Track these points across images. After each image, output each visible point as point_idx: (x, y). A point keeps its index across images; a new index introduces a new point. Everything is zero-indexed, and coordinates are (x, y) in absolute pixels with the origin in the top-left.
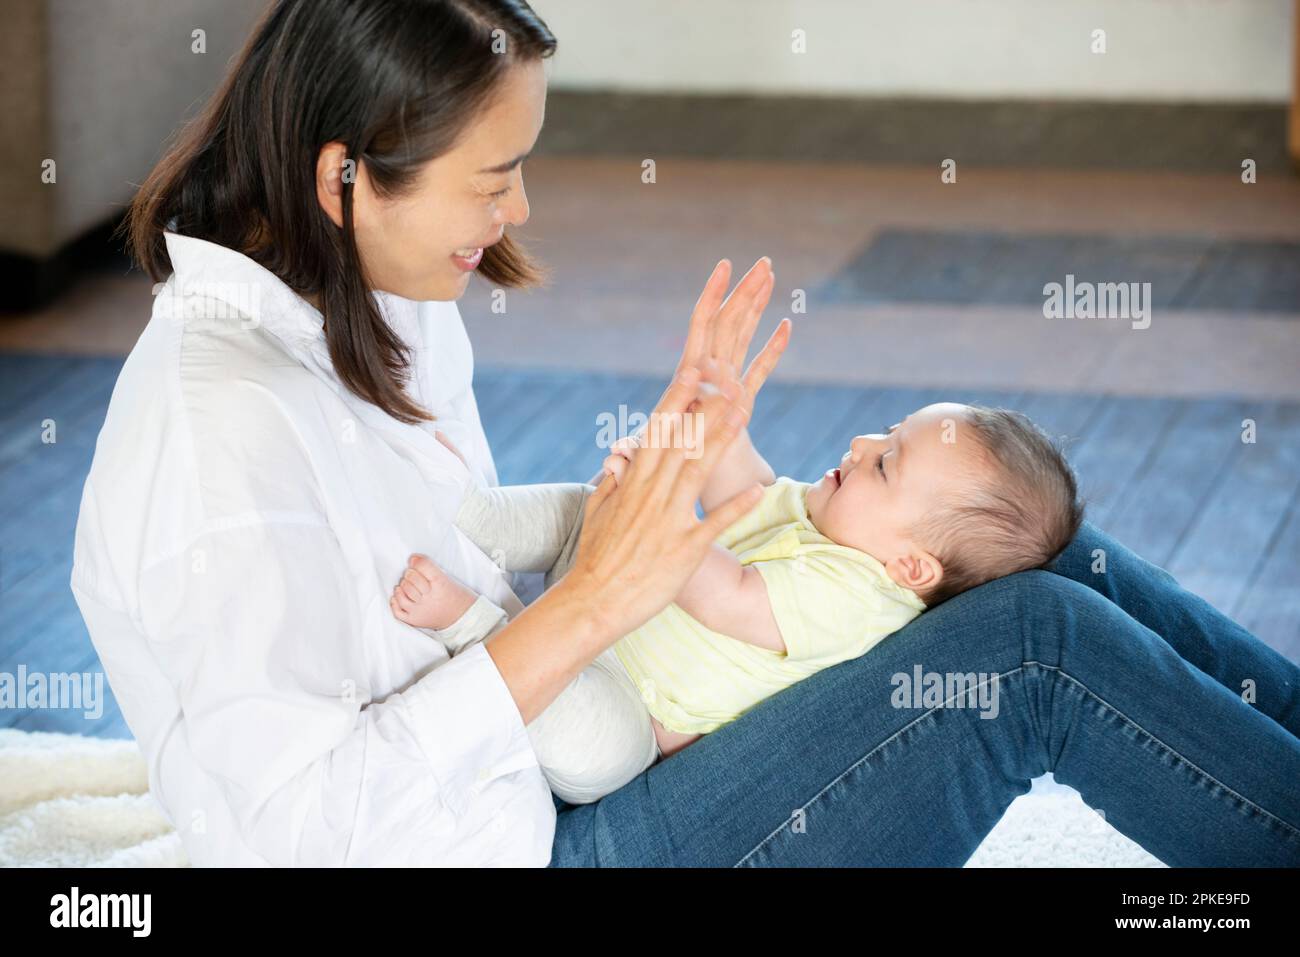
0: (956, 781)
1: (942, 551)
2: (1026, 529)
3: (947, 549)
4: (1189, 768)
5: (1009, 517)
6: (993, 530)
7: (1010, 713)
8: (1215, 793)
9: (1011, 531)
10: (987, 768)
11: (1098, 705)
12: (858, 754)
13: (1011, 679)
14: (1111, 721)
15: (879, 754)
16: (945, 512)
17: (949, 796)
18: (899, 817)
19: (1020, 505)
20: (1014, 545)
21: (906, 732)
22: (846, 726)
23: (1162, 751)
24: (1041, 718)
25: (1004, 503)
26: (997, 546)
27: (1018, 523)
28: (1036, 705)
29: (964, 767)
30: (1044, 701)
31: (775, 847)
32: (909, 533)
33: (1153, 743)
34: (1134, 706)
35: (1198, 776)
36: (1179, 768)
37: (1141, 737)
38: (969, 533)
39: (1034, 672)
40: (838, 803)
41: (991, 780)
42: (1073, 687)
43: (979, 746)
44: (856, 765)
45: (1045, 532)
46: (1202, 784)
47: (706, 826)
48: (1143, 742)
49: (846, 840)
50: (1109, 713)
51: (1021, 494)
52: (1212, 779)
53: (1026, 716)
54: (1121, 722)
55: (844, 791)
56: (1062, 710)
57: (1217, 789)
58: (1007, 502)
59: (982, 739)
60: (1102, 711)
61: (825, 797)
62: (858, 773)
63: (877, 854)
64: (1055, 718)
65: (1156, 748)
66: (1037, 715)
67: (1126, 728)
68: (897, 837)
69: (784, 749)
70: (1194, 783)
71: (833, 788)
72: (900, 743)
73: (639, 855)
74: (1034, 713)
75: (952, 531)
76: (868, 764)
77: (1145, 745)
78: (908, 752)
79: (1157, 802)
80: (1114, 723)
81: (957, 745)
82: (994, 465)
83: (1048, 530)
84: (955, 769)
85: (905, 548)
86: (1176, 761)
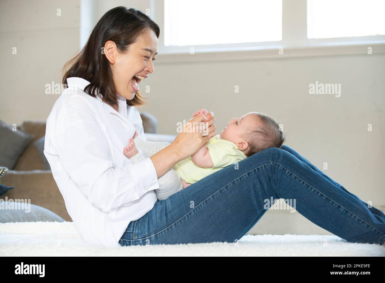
0: (252, 190)
1: (249, 141)
2: (269, 137)
3: (250, 141)
4: (307, 185)
5: (264, 134)
6: (261, 137)
7: (266, 173)
8: (313, 190)
9: (265, 137)
10: (260, 187)
11: (286, 170)
12: (229, 182)
13: (266, 166)
14: (289, 174)
15: (234, 182)
16: (250, 132)
17: (251, 194)
18: (238, 197)
19: (267, 131)
20: (266, 141)
21: (241, 177)
22: (227, 176)
23: (300, 181)
24: (273, 174)
25: (263, 130)
26: (262, 141)
27: (266, 135)
28: (272, 171)
29: (254, 186)
30: (274, 170)
31: (208, 201)
32: (242, 136)
33: (298, 179)
34: (295, 171)
35: (309, 186)
36: (305, 184)
37: (296, 178)
38: (255, 137)
39: (272, 163)
40: (224, 192)
41: (261, 191)
42: (280, 166)
43: (258, 181)
44: (228, 184)
45: (273, 139)
46: (309, 188)
47: (192, 197)
48: (296, 179)
49: (225, 201)
50: (289, 172)
51: (268, 129)
52: (312, 187)
53: (270, 174)
54: (291, 174)
55: (225, 190)
56: (278, 172)
57: (313, 189)
58: (264, 130)
59: (259, 179)
60: (287, 172)
61: (221, 191)
62: (229, 186)
63: (233, 206)
64: (276, 174)
65: (299, 180)
66: (272, 173)
67: (292, 175)
68: (238, 202)
69: (212, 181)
70: (308, 188)
71: (223, 189)
72: (239, 180)
73: (176, 203)
74: (271, 173)
75: (251, 136)
76: (231, 184)
77: (297, 179)
78: (241, 182)
79: (299, 193)
80: (290, 175)
81: (253, 181)
82: (261, 122)
83: (274, 138)
84: (252, 187)
85: (241, 140)
86: (304, 183)
